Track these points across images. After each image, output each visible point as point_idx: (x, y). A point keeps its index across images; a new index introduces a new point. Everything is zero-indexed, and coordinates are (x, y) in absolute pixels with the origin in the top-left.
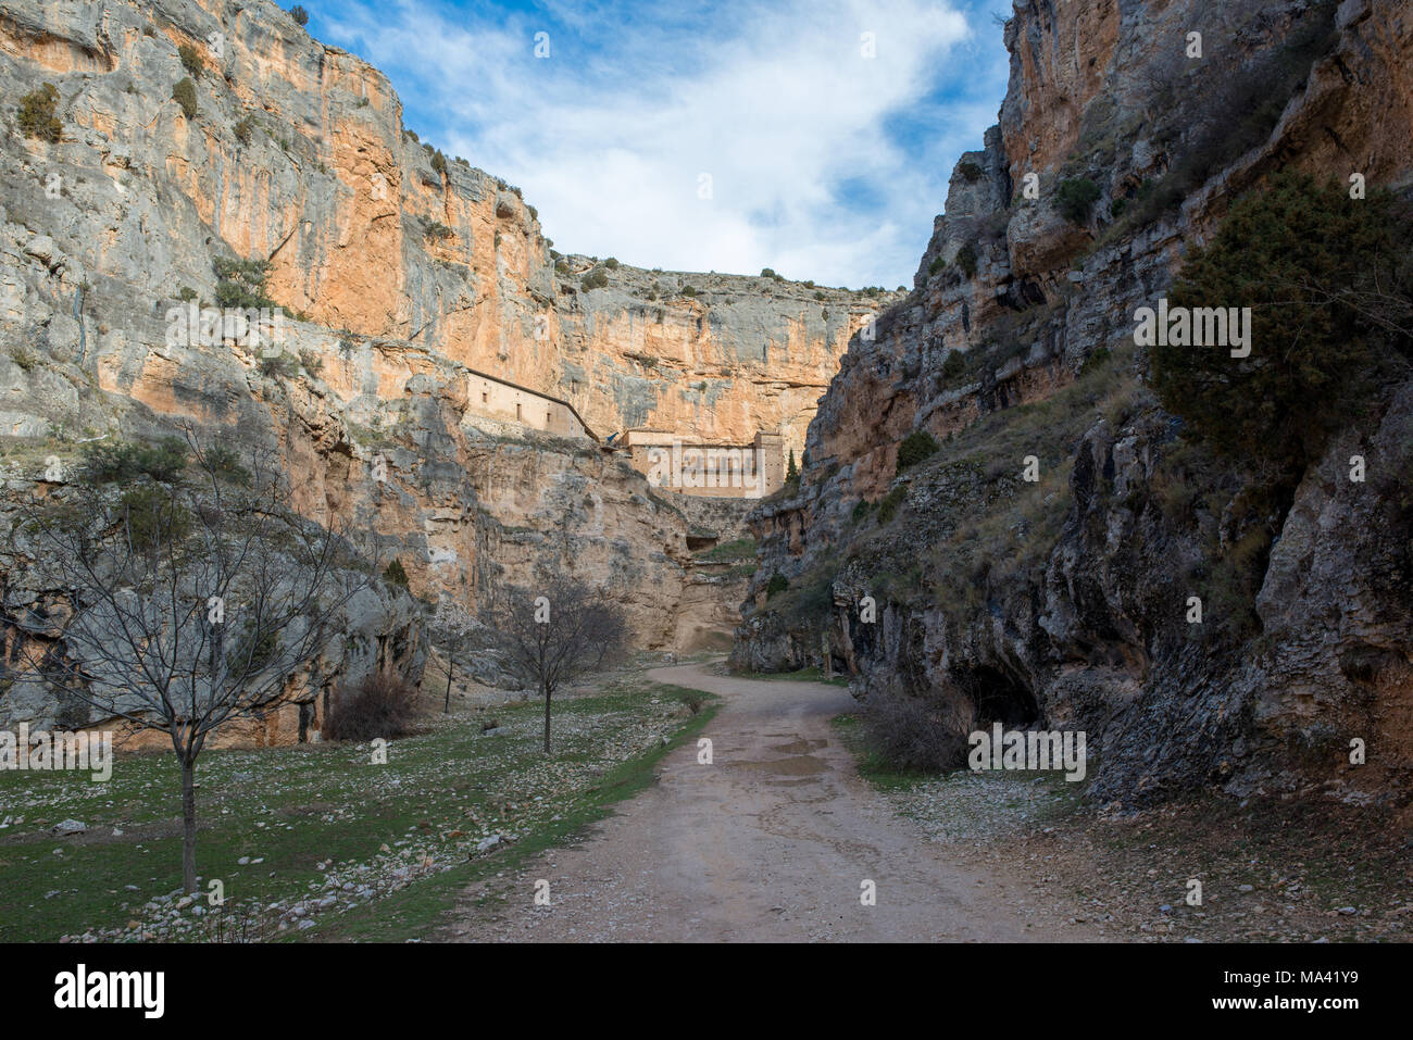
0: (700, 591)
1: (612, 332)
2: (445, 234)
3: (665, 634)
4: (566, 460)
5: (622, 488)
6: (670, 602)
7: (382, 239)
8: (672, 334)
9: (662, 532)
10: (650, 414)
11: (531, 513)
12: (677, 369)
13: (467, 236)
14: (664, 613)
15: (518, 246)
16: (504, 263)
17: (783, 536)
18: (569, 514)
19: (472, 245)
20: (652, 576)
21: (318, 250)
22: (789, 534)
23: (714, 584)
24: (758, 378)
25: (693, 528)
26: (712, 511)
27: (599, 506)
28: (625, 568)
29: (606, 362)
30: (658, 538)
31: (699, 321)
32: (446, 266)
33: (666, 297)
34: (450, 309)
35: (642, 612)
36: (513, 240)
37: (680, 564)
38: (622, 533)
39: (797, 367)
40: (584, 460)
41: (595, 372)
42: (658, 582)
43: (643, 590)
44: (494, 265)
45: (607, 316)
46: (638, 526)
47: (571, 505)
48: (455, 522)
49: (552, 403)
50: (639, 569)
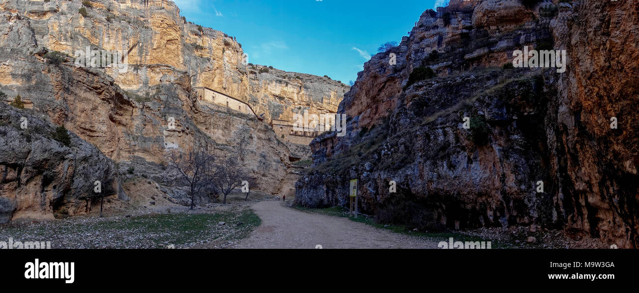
0: (293, 176)
1: (269, 87)
2: (202, 48)
3: (279, 190)
4: (243, 121)
5: (265, 134)
6: (280, 178)
7: (172, 47)
8: (291, 90)
9: (279, 152)
10: (281, 115)
11: (228, 139)
12: (291, 101)
13: (211, 49)
14: (278, 182)
15: (232, 55)
16: (226, 59)
17: (323, 149)
18: (243, 141)
19: (213, 51)
20: (274, 168)
21: (144, 50)
22: (327, 149)
23: (297, 174)
24: (319, 108)
25: (292, 154)
26: (299, 149)
27: (255, 139)
28: (264, 163)
29: (266, 96)
30: (278, 154)
31: (300, 87)
32: (202, 57)
33: (289, 78)
34: (203, 71)
35: (269, 180)
36: (230, 52)
37: (286, 165)
38: (264, 150)
39: (333, 106)
40: (250, 121)
41: (262, 99)
42: (276, 170)
43: (270, 172)
44: (222, 58)
45: (268, 82)
46: (270, 149)
47: (244, 137)
48: (179, 132)
49: (241, 103)
50: (269, 165)
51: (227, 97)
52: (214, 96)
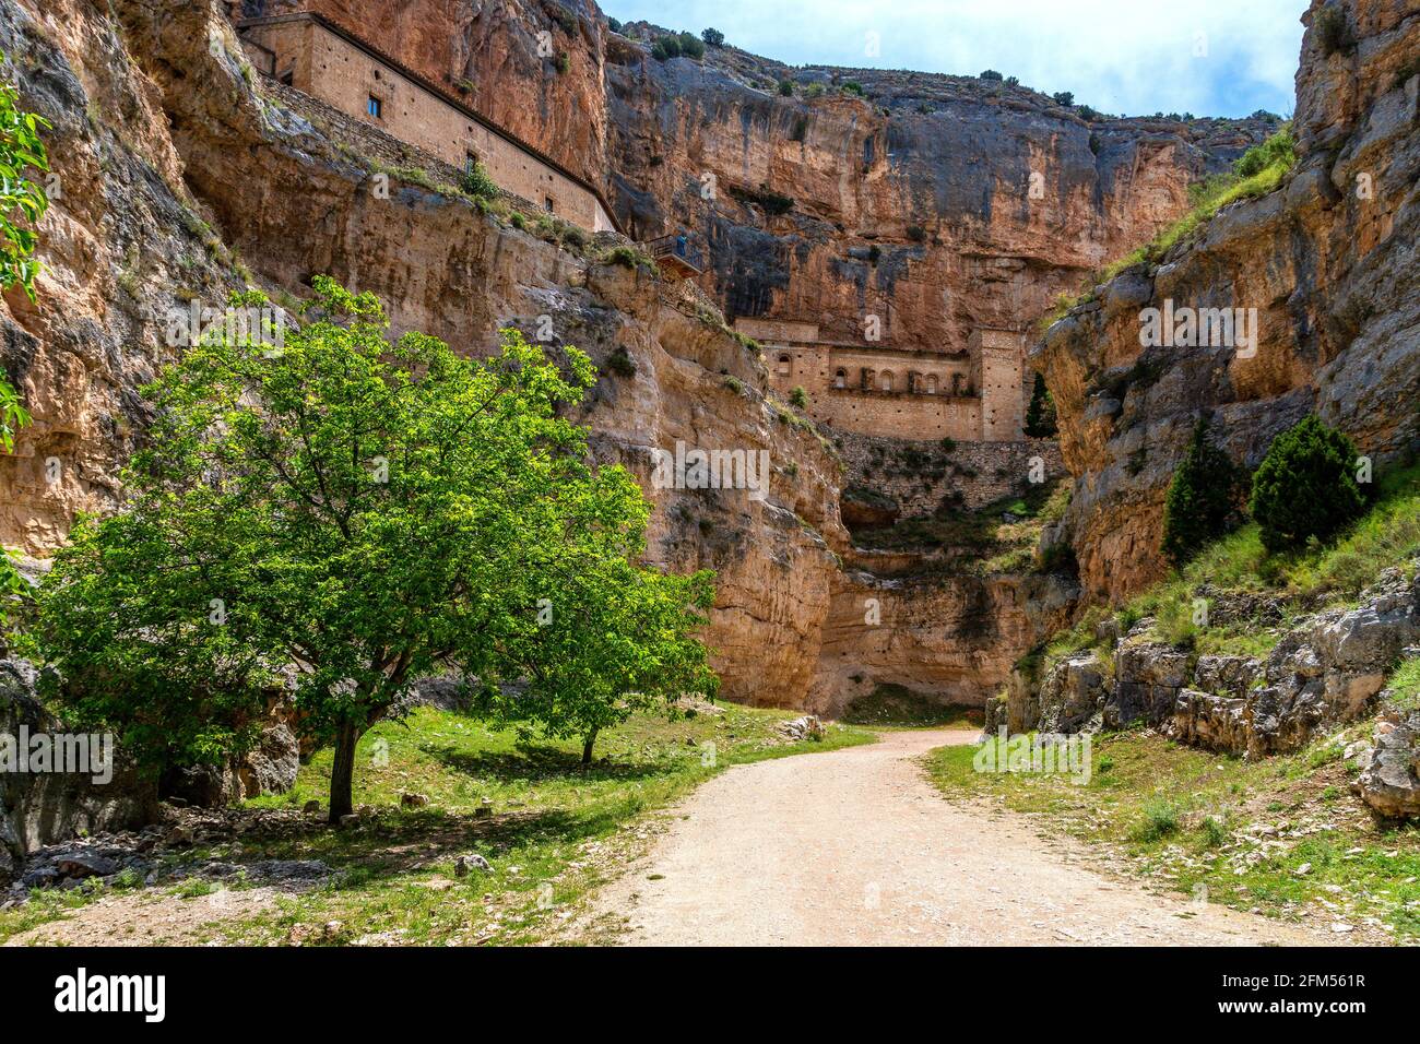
1: (710, 144)
8: (820, 161)
10: (777, 295)
12: (827, 222)
23: (890, 592)
24: (971, 248)
26: (888, 463)
29: (695, 192)
31: (868, 141)
39: (1043, 232)
40: (616, 271)
45: (702, 111)
49: (557, 178)
50: (738, 536)
51: (470, 123)
52: (380, 90)
